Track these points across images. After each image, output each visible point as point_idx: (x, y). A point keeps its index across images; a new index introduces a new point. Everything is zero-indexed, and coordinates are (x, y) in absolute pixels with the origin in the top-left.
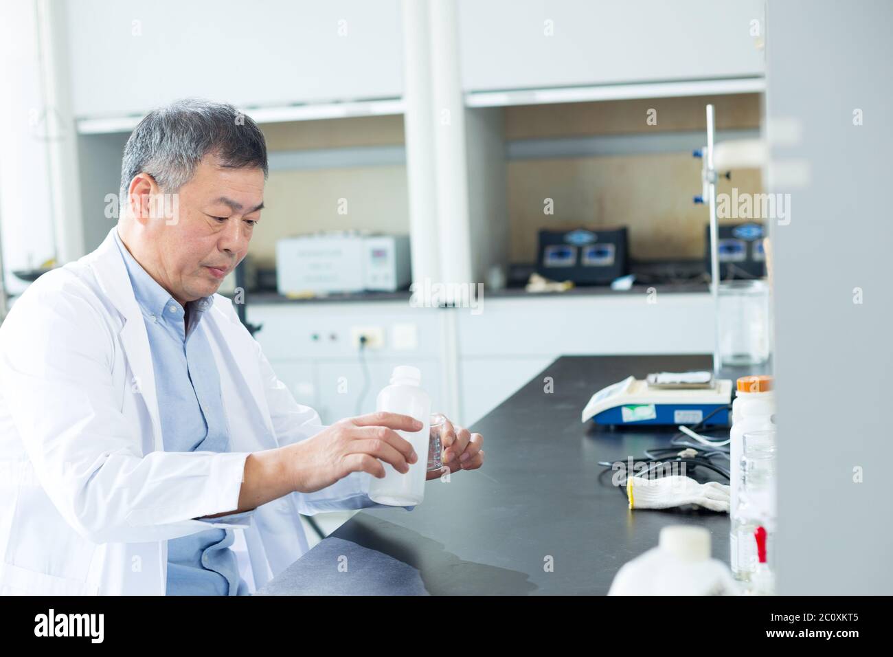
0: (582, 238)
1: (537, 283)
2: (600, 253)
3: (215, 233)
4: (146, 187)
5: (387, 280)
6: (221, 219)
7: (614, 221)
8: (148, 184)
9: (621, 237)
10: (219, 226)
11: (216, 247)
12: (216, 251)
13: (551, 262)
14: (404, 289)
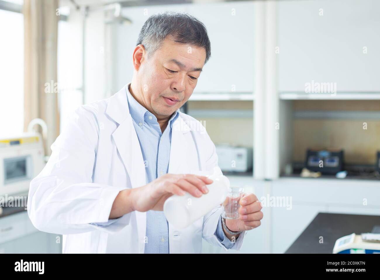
0: (325, 154)
1: (306, 173)
2: (332, 161)
3: (169, 78)
4: (141, 52)
5: (242, 166)
6: (173, 72)
7: (338, 147)
8: (142, 50)
9: (341, 154)
10: (172, 75)
11: (170, 86)
12: (169, 88)
13: (312, 163)
14: (250, 171)
